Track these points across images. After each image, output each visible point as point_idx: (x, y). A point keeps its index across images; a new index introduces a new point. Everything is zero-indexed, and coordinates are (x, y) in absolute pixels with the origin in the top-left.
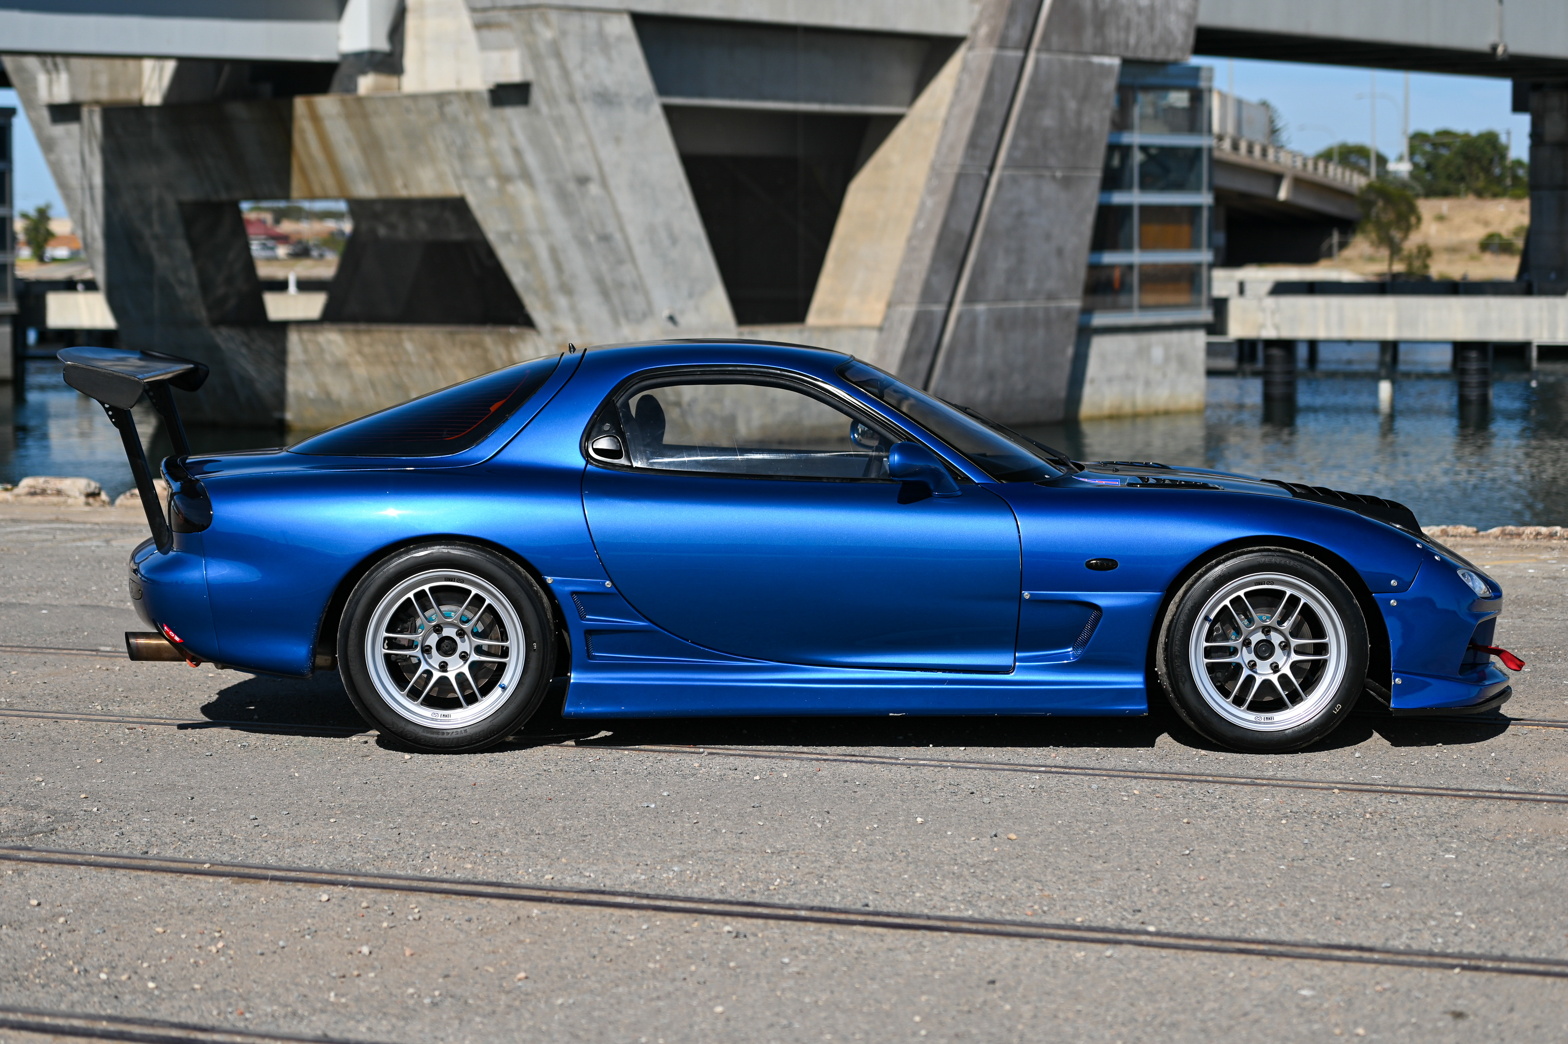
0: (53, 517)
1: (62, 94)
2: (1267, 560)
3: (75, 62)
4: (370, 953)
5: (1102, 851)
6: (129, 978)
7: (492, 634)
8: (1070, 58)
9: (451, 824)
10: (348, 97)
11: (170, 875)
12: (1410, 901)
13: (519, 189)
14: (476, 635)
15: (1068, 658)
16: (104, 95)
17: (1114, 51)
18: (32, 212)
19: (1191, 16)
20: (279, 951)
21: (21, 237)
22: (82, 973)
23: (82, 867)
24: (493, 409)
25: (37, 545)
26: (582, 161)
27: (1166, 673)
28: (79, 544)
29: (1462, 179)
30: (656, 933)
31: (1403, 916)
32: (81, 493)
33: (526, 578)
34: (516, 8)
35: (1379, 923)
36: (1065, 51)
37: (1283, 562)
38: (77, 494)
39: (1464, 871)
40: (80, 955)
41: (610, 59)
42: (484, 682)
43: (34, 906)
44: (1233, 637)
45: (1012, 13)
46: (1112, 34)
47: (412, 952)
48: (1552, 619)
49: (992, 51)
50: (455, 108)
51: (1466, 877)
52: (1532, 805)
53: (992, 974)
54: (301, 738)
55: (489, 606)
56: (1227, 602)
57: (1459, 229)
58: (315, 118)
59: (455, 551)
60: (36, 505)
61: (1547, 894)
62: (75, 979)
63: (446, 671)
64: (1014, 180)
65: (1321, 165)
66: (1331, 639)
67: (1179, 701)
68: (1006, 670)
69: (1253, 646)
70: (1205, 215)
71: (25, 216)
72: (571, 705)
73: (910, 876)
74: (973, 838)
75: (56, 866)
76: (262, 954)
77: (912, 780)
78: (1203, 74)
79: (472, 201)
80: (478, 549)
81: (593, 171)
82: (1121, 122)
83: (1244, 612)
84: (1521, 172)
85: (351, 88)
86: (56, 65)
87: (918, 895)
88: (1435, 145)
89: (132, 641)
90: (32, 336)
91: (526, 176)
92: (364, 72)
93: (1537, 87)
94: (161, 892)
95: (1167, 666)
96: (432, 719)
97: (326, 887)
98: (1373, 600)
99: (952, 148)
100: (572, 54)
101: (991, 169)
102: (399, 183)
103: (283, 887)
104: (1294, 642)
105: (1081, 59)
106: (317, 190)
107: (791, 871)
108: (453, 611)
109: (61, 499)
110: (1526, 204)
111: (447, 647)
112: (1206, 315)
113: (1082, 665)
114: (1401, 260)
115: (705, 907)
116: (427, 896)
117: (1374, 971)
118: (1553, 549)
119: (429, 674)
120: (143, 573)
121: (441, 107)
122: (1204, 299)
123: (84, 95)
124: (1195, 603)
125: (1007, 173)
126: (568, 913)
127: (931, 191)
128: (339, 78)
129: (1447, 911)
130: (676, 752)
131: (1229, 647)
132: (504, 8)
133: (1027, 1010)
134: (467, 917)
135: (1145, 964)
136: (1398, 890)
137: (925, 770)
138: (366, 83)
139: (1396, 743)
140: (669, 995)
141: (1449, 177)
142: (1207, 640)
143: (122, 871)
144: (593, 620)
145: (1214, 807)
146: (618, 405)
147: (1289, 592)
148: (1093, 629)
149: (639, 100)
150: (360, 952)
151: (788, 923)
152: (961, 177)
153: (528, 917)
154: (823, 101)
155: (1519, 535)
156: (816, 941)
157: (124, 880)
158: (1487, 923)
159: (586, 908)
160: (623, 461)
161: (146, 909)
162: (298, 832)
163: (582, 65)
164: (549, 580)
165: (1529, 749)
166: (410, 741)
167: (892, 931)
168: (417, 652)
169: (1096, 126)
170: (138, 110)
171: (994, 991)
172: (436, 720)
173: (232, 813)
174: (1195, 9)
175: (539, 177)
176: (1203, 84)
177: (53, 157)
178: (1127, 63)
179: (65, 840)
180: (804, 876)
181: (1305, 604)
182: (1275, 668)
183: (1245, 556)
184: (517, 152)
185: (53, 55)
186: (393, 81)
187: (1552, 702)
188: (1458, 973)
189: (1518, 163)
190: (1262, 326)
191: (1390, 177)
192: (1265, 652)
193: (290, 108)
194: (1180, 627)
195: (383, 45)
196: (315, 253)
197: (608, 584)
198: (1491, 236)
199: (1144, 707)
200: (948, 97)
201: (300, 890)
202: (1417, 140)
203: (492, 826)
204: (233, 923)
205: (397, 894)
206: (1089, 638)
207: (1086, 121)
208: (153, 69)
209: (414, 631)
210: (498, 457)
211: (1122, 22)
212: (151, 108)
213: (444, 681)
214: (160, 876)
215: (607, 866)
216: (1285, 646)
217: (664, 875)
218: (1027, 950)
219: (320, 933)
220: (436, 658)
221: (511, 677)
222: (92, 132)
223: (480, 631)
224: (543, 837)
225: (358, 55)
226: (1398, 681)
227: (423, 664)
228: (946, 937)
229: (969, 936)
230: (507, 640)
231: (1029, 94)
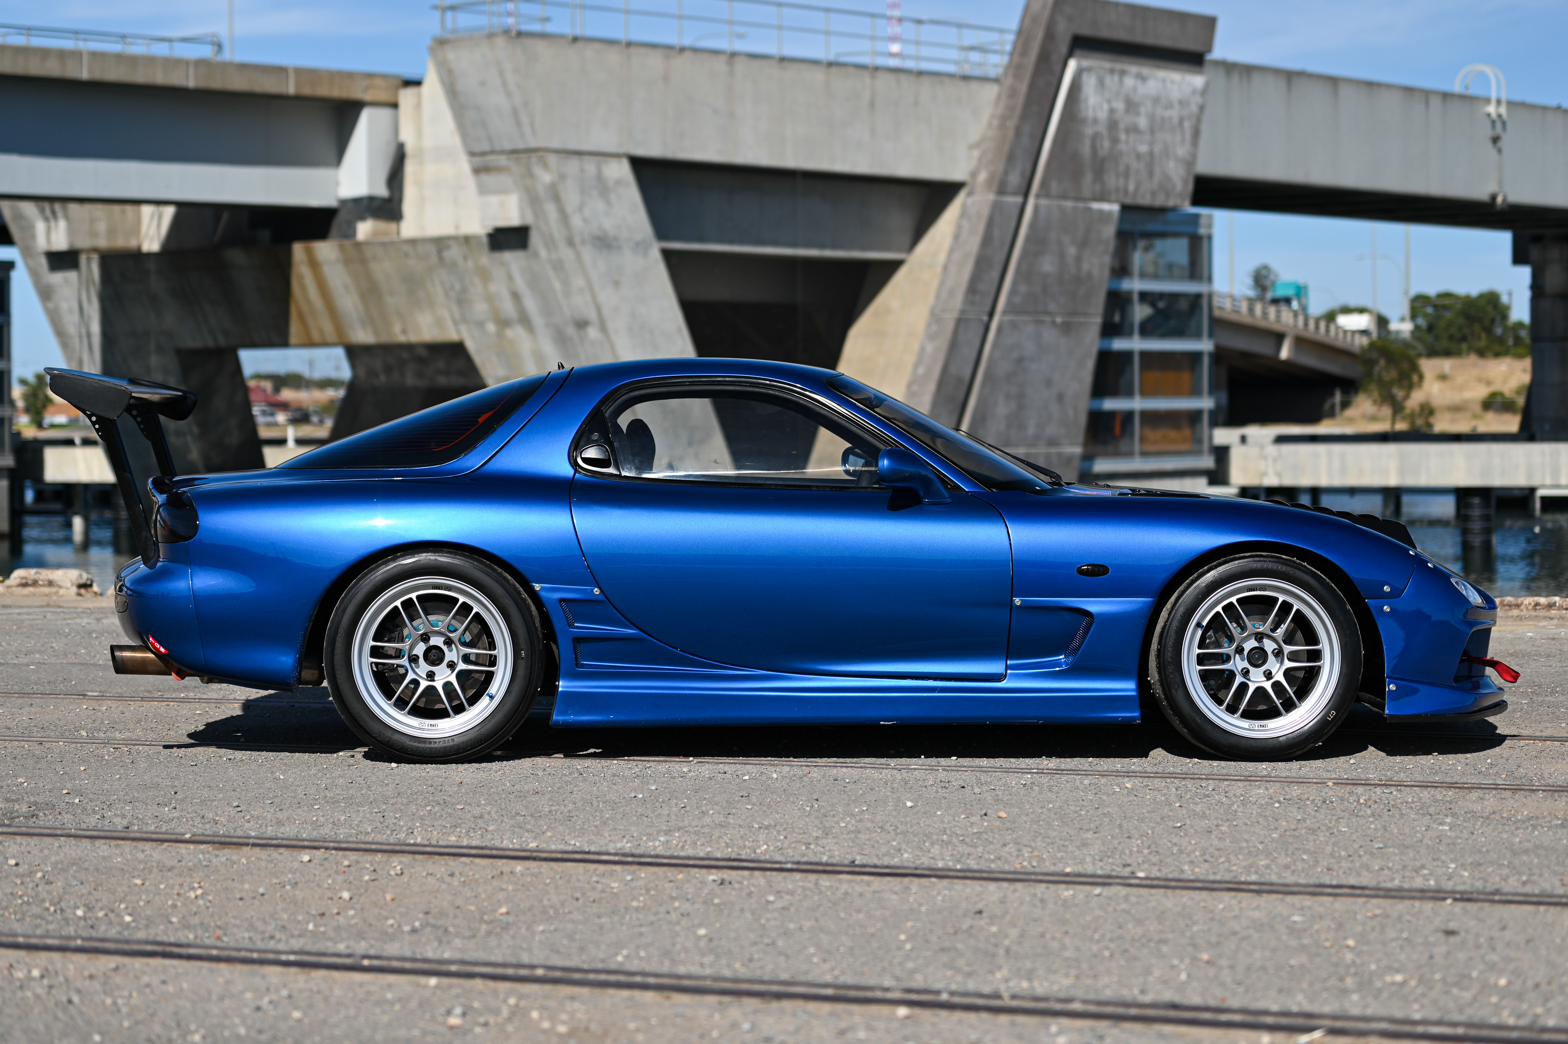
0: (44, 603)
1: (60, 242)
2: (1258, 565)
3: (73, 207)
4: (351, 899)
5: (1092, 826)
6: (106, 915)
7: (480, 644)
8: (1069, 204)
9: (437, 809)
10: (347, 243)
11: (150, 843)
12: (1404, 858)
13: (516, 333)
14: (464, 644)
15: (1059, 665)
16: (103, 243)
17: (1113, 197)
18: (31, 379)
19: (1190, 163)
20: (259, 897)
21: (20, 404)
22: (58, 912)
23: (62, 838)
24: (481, 420)
25: (27, 622)
26: (581, 305)
27: (1159, 681)
28: (69, 621)
29: (1464, 339)
30: (641, 883)
31: (1396, 867)
32: (72, 584)
33: (514, 585)
34: (514, 152)
35: (1372, 872)
36: (1064, 197)
37: (1275, 568)
38: (69, 585)
39: (1457, 837)
40: (56, 900)
41: (609, 203)
42: (471, 692)
43: (12, 866)
44: (1226, 645)
45: (1011, 159)
46: (1112, 181)
47: (393, 897)
48: (1550, 666)
49: (991, 197)
50: (454, 253)
51: (1460, 841)
52: (1528, 793)
53: (980, 906)
54: (288, 754)
55: (477, 614)
56: (1219, 608)
57: (1462, 388)
58: (314, 264)
59: (443, 559)
60: (27, 596)
61: (1542, 852)
62: (52, 915)
63: (433, 680)
64: (1014, 325)
65: (1322, 325)
66: (1324, 645)
67: (1172, 709)
68: (998, 678)
69: (1246, 653)
70: (1206, 361)
71: (23, 382)
72: (560, 713)
73: (899, 843)
74: (963, 816)
75: (36, 838)
76: (241, 899)
77: (902, 780)
78: (1203, 221)
79: (471, 346)
80: (465, 556)
81: (592, 315)
82: (1121, 270)
83: (1237, 619)
84: (1524, 334)
85: (350, 233)
86: (54, 213)
87: (906, 855)
88: (1435, 307)
89: (118, 654)
90: (29, 496)
91: (525, 320)
92: (362, 218)
93: (1537, 239)
94: (141, 856)
95: (1159, 673)
96: (420, 729)
97: (307, 851)
98: (1366, 608)
99: (951, 293)
100: (571, 198)
101: (991, 314)
102: (397, 328)
103: (265, 852)
104: (1287, 649)
105: (1081, 205)
106: (316, 337)
107: (779, 841)
108: (440, 621)
109: (53, 590)
110: (1527, 363)
111: (434, 656)
112: (1208, 462)
113: (1073, 672)
114: (1404, 419)
115: (691, 862)
116: (410, 857)
117: (1365, 903)
118: (1551, 619)
119: (416, 683)
120: (128, 585)
121: (440, 251)
122: (1206, 446)
123: (82, 243)
124: (1187, 609)
125: (1007, 318)
126: (552, 869)
127: (931, 337)
128: (337, 224)
129: (1440, 864)
130: (665, 761)
131: (1221, 654)
132: (502, 152)
133: (1014, 933)
134: (449, 872)
135: (1133, 899)
136: (1391, 850)
137: (916, 772)
138: (364, 229)
139: (1391, 753)
140: (652, 923)
141: (1451, 338)
142: (1200, 647)
143: (103, 841)
144: (582, 627)
145: (1208, 796)
146: (607, 415)
147: (1281, 598)
148: (1084, 637)
149: (638, 244)
150: (340, 898)
151: (774, 873)
152: (960, 322)
153: (512, 872)
154: (822, 246)
155: (1518, 606)
156: (802, 887)
157: (103, 848)
158: (1480, 872)
159: (569, 864)
160: (611, 470)
161: (126, 868)
162: (280, 815)
163: (580, 209)
164: (537, 587)
165: (1526, 757)
166: (396, 750)
167: (878, 879)
168: (404, 661)
169: (1096, 272)
170: (137, 256)
171: (981, 919)
172: (423, 729)
173: (215, 803)
174: (1194, 156)
175: (538, 321)
176: (1202, 231)
177: (50, 305)
178: (1126, 209)
179: (46, 820)
180: (791, 843)
181: (1298, 611)
182: (1268, 675)
183: (1237, 562)
184: (516, 297)
185: (52, 199)
186: (392, 226)
187: (1548, 725)
188: (1451, 904)
189: (1520, 325)
190: (1264, 474)
191: (1392, 337)
192: (1258, 659)
193: (289, 254)
194: (1172, 633)
195: (382, 191)
196: (315, 419)
197: (596, 591)
198: (1493, 395)
199: (1136, 714)
200: (947, 243)
201: (281, 854)
202: (1419, 303)
203: (477, 811)
204: (212, 878)
205: (380, 855)
206: (1080, 645)
207: (1085, 266)
208: (152, 217)
209: (402, 640)
210: (486, 466)
211: (1121, 168)
212: (149, 255)
213: (431, 690)
214: (140, 845)
215: (593, 837)
216: (1278, 653)
217: (651, 844)
218: (1015, 891)
219: (300, 885)
220: (423, 668)
221: (499, 686)
222: (90, 280)
223: (468, 641)
224: (529, 818)
225: (357, 201)
226: (1392, 687)
227: (410, 673)
228: (934, 883)
229: (956, 881)
230: (495, 649)
231: (1028, 239)
